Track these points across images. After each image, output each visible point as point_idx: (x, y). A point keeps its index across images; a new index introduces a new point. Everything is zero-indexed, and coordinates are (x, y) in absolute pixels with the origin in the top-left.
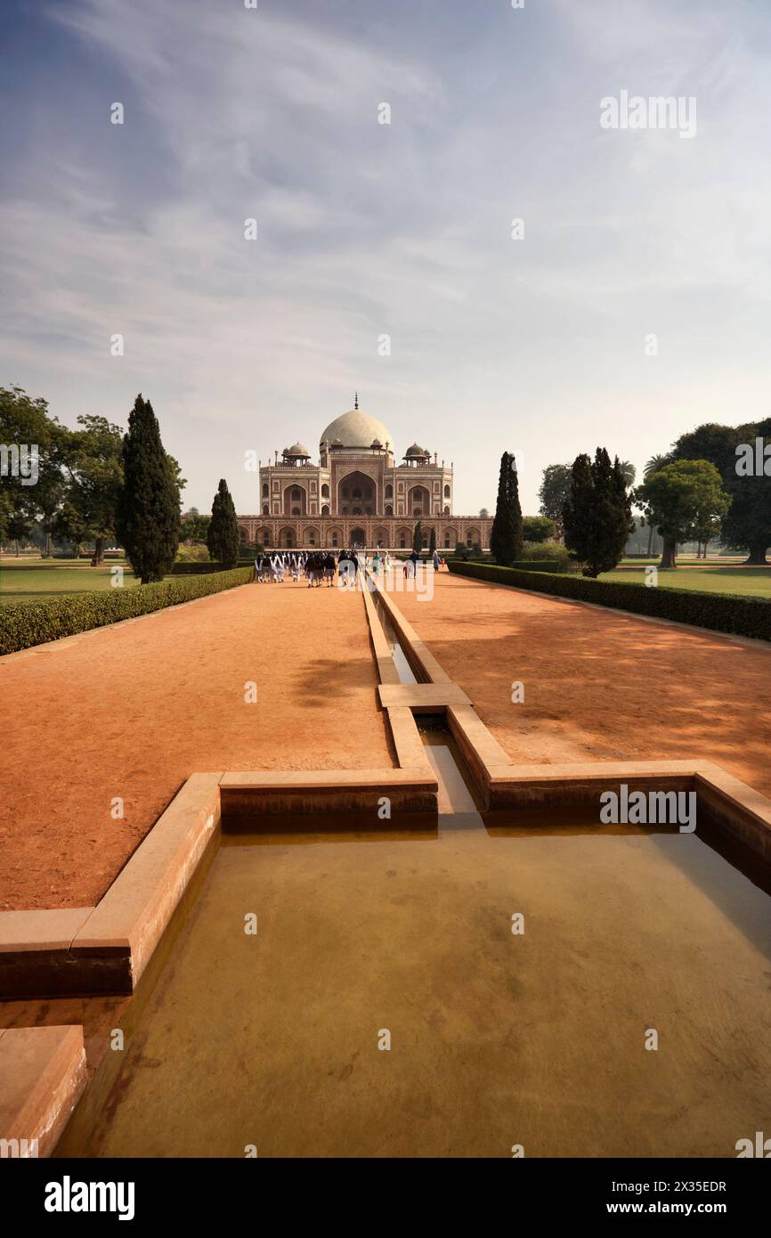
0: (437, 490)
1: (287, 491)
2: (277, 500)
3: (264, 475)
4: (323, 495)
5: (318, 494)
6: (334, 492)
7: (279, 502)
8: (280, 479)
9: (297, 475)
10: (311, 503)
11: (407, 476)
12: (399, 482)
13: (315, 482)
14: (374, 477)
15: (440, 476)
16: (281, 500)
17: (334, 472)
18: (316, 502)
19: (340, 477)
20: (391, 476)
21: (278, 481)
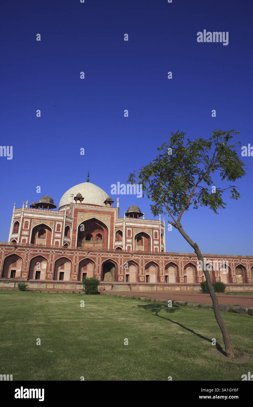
7: (27, 238)
8: (31, 219)
10: (56, 240)
13: (61, 223)
14: (108, 224)
16: (29, 236)
18: (59, 240)
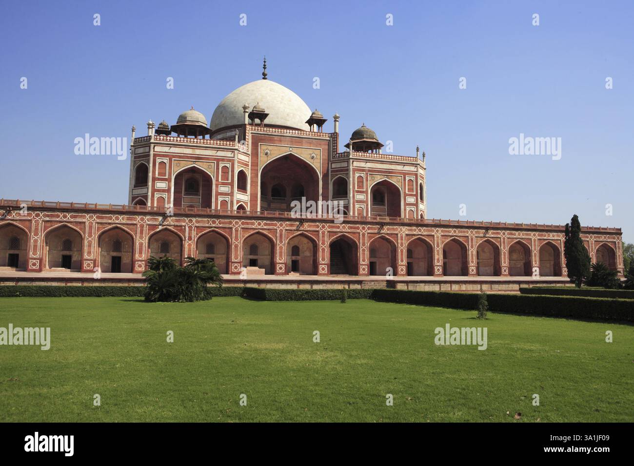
0: (410, 190)
1: (179, 177)
2: (164, 191)
3: (141, 150)
4: (238, 188)
5: (232, 184)
6: (254, 183)
9: (198, 152)
11: (369, 165)
12: (357, 175)
15: (413, 169)
17: (255, 154)
19: (264, 161)
20: (345, 164)
21: (166, 160)
